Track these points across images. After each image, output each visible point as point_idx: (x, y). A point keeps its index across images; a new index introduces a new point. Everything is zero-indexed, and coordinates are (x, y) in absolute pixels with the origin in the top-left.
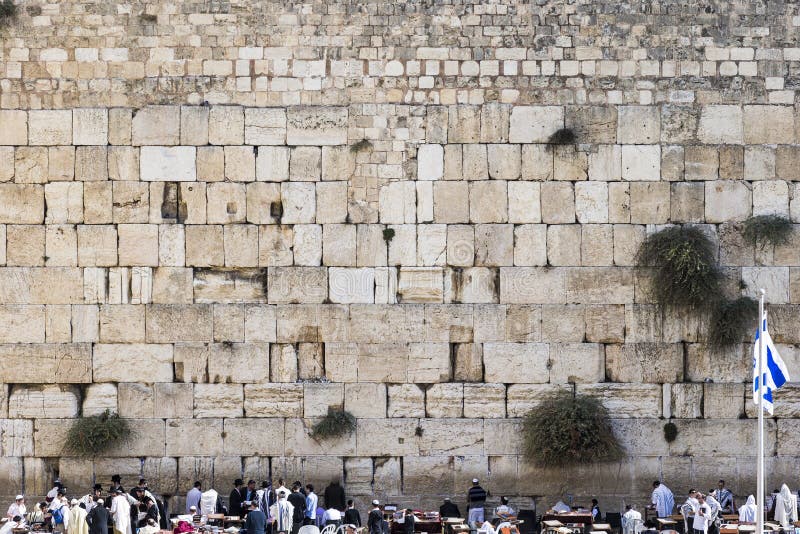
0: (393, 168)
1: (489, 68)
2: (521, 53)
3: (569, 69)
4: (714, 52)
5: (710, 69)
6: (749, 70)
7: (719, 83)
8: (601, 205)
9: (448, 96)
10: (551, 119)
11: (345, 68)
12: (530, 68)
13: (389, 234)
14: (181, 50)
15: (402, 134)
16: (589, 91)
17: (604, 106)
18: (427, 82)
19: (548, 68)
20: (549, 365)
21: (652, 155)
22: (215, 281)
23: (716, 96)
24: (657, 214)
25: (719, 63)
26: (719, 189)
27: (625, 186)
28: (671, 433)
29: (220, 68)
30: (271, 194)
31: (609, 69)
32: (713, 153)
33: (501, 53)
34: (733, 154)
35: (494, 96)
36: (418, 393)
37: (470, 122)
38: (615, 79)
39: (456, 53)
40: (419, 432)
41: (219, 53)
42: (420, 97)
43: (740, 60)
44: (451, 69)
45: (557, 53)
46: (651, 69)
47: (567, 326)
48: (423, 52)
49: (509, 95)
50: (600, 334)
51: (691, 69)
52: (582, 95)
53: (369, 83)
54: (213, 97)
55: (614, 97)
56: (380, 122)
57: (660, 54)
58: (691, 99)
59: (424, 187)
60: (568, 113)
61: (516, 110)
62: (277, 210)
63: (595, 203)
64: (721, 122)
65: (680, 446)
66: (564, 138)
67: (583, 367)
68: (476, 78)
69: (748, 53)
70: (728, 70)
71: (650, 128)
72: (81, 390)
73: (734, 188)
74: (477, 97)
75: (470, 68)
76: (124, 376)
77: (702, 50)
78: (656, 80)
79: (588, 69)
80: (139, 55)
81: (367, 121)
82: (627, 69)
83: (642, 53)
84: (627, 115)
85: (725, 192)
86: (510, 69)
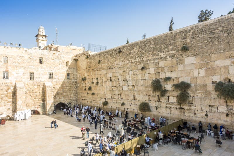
0: (127, 74)
1: (136, 60)
2: (139, 58)
3: (144, 59)
4: (160, 54)
5: (160, 57)
6: (165, 56)
7: (161, 58)
8: (148, 77)
9: (132, 65)
10: (142, 66)
11: (123, 63)
12: (140, 60)
13: (127, 82)
14: (111, 63)
15: (128, 70)
16: (146, 62)
17: (147, 63)
18: (130, 63)
19: (142, 59)
20: (143, 98)
21: (153, 69)
22: (114, 87)
23: (161, 60)
24: (154, 78)
25: (161, 55)
26: (161, 74)
27: (150, 74)
28: (157, 109)
29: (113, 64)
30: (117, 78)
31: (148, 59)
32: (160, 68)
33: (137, 58)
34: (163, 68)
35: (136, 64)
36: (130, 101)
37: (134, 67)
38: (149, 60)
39: (133, 59)
40: (130, 106)
41: (113, 62)
42: (129, 65)
43: (163, 54)
44: (132, 61)
45: (142, 57)
46: (153, 58)
47: (144, 93)
48: (130, 60)
49: (138, 63)
50: (148, 94)
51: (157, 57)
52: (145, 62)
53: (125, 64)
54: (113, 67)
55: (149, 62)
56: (126, 68)
57: (154, 56)
58: (157, 61)
59: (130, 76)
60: (144, 65)
61: (139, 65)
62: (118, 79)
63: (147, 76)
64: (161, 64)
65: (158, 110)
66: (143, 68)
67: (146, 99)
68: (134, 62)
69: (164, 53)
70: (162, 56)
71: (153, 66)
72: (105, 99)
73: (163, 73)
74: (134, 64)
75: (134, 61)
76: (108, 98)
77: (159, 54)
78: (153, 59)
79: (146, 59)
80: (108, 64)
81: (125, 69)
82: (150, 58)
83: (152, 56)
84: (150, 64)
85: (162, 74)
86: (138, 60)
